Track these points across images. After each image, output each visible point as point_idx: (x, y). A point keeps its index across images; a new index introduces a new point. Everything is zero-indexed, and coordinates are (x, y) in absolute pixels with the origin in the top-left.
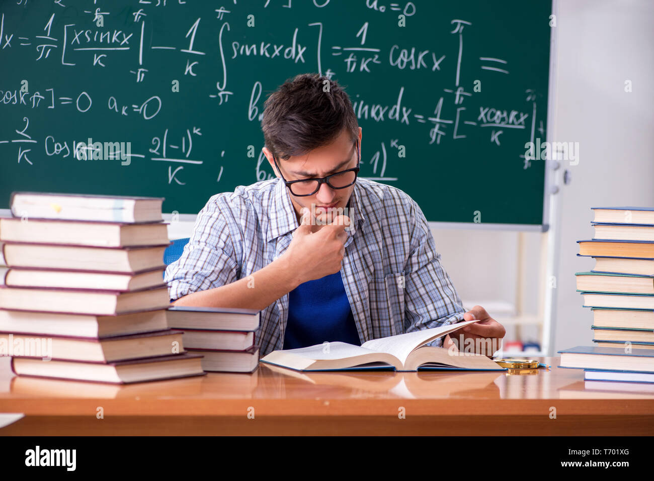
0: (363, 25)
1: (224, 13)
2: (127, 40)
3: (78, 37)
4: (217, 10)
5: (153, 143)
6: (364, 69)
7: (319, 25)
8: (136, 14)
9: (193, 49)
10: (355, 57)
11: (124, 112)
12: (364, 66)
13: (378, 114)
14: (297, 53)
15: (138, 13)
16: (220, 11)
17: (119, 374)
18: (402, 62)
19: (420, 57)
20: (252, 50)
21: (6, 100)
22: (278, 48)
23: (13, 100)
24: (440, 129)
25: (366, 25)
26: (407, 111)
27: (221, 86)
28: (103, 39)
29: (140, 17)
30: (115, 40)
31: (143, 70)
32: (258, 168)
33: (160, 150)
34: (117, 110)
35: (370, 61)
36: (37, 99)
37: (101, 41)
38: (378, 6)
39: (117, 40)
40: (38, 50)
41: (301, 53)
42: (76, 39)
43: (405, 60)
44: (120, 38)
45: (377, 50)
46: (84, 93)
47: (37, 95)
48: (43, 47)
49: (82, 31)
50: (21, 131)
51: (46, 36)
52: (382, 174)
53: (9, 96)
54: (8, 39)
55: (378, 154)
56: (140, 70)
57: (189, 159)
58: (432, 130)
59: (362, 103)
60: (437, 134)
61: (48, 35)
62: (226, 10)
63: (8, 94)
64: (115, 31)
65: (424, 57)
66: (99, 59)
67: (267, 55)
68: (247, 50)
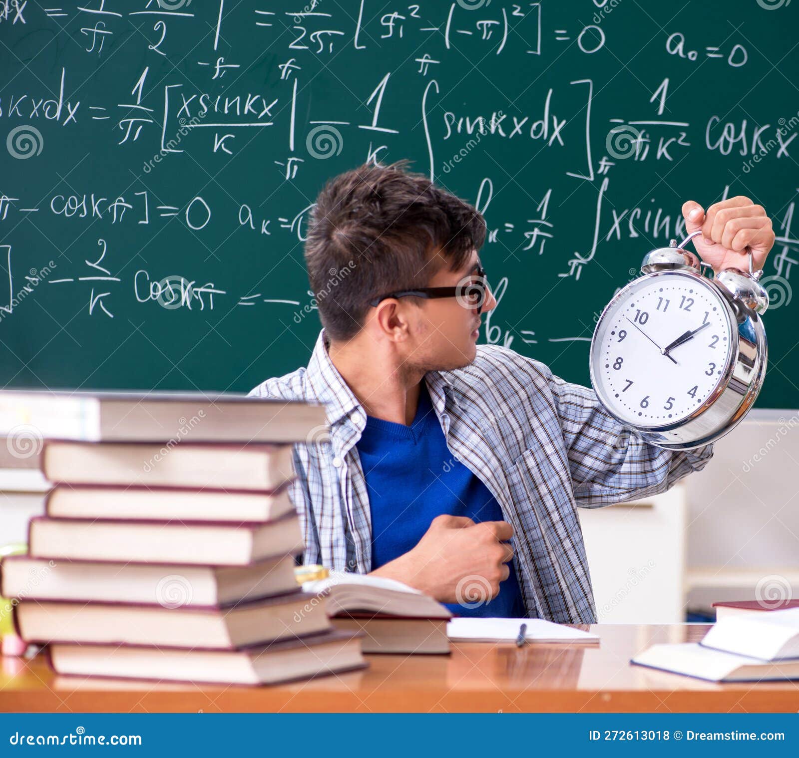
0: (660, 81)
1: (430, 64)
2: (269, 111)
3: (187, 105)
4: (417, 60)
6: (663, 154)
7: (589, 83)
8: (283, 67)
9: (377, 126)
10: (648, 136)
11: (264, 230)
12: (662, 151)
14: (551, 130)
15: (287, 65)
16: (423, 60)
17: (255, 667)
18: (726, 143)
19: (756, 136)
20: (477, 126)
21: (70, 211)
22: (518, 123)
23: (81, 210)
24: (789, 255)
25: (666, 81)
28: (228, 108)
29: (290, 71)
30: (249, 110)
31: (296, 159)
32: (486, 322)
34: (253, 227)
35: (673, 142)
36: (120, 208)
37: (226, 111)
38: (686, 51)
39: (253, 111)
40: (122, 128)
41: (557, 129)
42: (185, 108)
43: (732, 141)
44: (258, 106)
45: (685, 125)
46: (197, 198)
47: (121, 202)
48: (130, 121)
49: (194, 96)
50: (93, 263)
51: (136, 104)
53: (74, 205)
54: (72, 110)
56: (291, 160)
58: (777, 256)
59: (660, 211)
60: (786, 263)
61: (139, 102)
62: (431, 59)
63: (73, 201)
64: (250, 95)
65: (761, 135)
66: (223, 142)
67: (502, 134)
68: (469, 126)
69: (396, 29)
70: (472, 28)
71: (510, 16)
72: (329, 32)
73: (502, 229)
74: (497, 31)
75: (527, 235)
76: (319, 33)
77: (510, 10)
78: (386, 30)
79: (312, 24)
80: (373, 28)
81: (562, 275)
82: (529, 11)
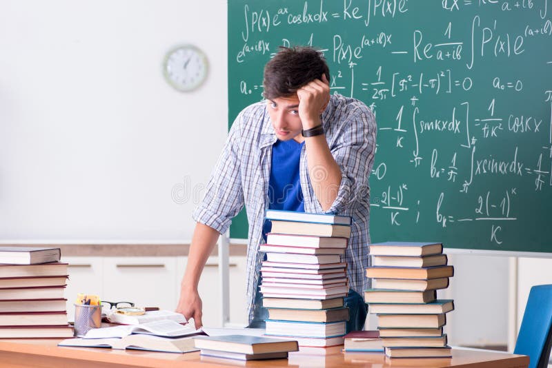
1: (415, 100)
4: (411, 99)
5: (383, 196)
6: (494, 135)
7: (467, 104)
8: (371, 106)
9: (401, 128)
10: (488, 126)
12: (493, 132)
13: (503, 169)
14: (455, 126)
15: (373, 105)
16: (413, 99)
18: (516, 127)
19: (527, 123)
20: (431, 126)
22: (444, 123)
24: (541, 178)
25: (493, 101)
26: (520, 165)
27: (416, 154)
29: (373, 108)
32: (437, 213)
33: (387, 201)
35: (497, 129)
38: (500, 86)
41: (457, 125)
43: (518, 126)
45: (501, 120)
52: (508, 216)
55: (505, 200)
57: (401, 207)
58: (536, 180)
59: (494, 161)
60: (540, 183)
62: (416, 98)
65: (529, 123)
67: (439, 129)
68: (428, 126)
69: (404, 86)
70: (428, 83)
71: (440, 77)
72: (384, 90)
73: (441, 171)
74: (436, 83)
75: (449, 173)
76: (381, 91)
77: (440, 75)
78: (401, 87)
79: (379, 87)
80: (398, 87)
81: (461, 191)
82: (446, 74)
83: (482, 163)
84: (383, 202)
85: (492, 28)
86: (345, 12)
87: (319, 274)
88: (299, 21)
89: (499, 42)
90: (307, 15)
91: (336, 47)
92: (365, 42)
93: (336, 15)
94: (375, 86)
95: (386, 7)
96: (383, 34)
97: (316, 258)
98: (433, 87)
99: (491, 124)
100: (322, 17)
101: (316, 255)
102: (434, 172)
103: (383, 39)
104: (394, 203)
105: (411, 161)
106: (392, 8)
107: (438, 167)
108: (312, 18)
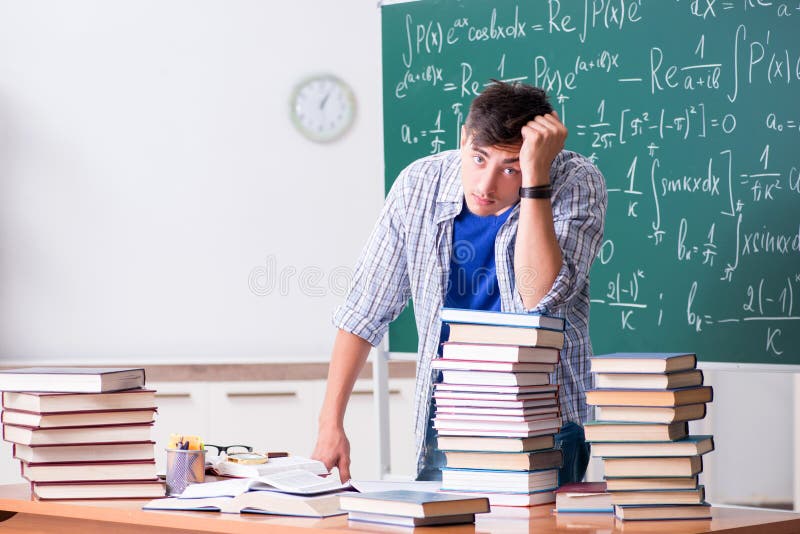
0: (765, 147)
1: (654, 149)
4: (649, 147)
5: (610, 288)
6: (768, 197)
7: (729, 153)
9: (634, 190)
10: (759, 184)
12: (768, 193)
13: (782, 246)
14: (712, 185)
15: (593, 157)
16: (651, 147)
20: (678, 186)
22: (697, 181)
25: (767, 148)
27: (656, 226)
32: (688, 311)
33: (615, 295)
35: (773, 188)
38: (776, 126)
41: (715, 184)
45: (779, 175)
52: (790, 314)
55: (785, 290)
57: (637, 302)
59: (769, 234)
62: (655, 145)
67: (689, 190)
68: (674, 186)
69: (638, 128)
70: (672, 124)
71: (690, 114)
72: (610, 135)
73: (693, 250)
74: (683, 123)
75: (704, 253)
76: (605, 136)
77: (690, 109)
78: (633, 130)
79: (602, 130)
80: (628, 130)
81: (722, 279)
82: (698, 109)
83: (752, 240)
84: (610, 296)
85: (763, 42)
86: (551, 22)
87: (519, 401)
88: (485, 37)
89: (774, 63)
90: (496, 28)
91: (539, 74)
92: (581, 66)
93: (538, 28)
94: (597, 129)
95: (610, 14)
96: (605, 54)
97: (513, 377)
98: (679, 128)
99: (765, 182)
100: (518, 30)
101: (514, 373)
102: (682, 252)
103: (606, 60)
104: (626, 298)
105: (650, 237)
106: (618, 15)
107: (688, 246)
108: (504, 31)
